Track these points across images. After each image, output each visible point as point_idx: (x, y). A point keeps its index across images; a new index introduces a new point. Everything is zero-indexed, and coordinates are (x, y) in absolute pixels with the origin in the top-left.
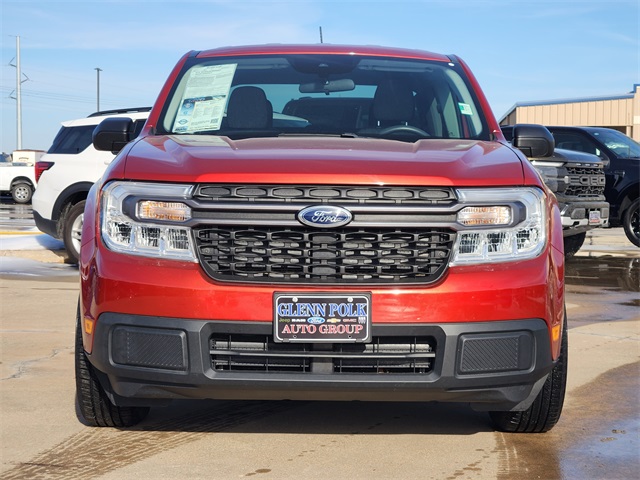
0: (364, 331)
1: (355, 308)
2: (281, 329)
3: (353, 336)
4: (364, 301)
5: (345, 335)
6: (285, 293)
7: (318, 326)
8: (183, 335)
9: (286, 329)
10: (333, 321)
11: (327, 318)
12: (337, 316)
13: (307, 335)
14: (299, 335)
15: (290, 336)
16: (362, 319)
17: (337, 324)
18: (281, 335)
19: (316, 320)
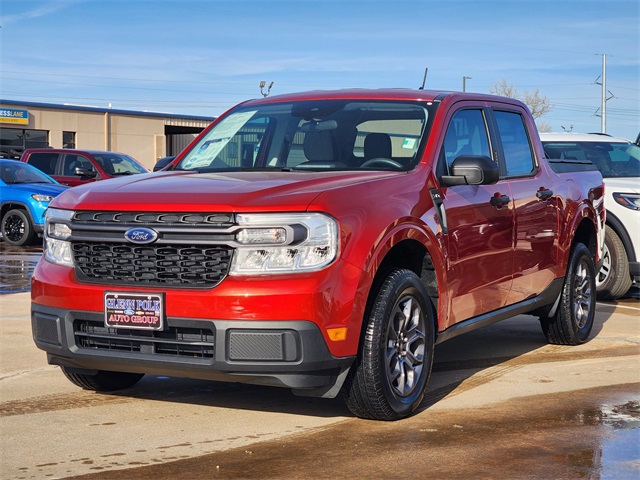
0: (158, 322)
1: (152, 304)
2: (108, 318)
3: (152, 325)
4: (157, 299)
5: (147, 325)
6: (111, 291)
7: (130, 316)
8: (58, 320)
9: (111, 319)
10: (140, 313)
11: (136, 310)
12: (142, 310)
13: (124, 323)
14: (120, 323)
15: (114, 323)
16: (157, 313)
17: (142, 316)
18: (109, 323)
19: (129, 312)
